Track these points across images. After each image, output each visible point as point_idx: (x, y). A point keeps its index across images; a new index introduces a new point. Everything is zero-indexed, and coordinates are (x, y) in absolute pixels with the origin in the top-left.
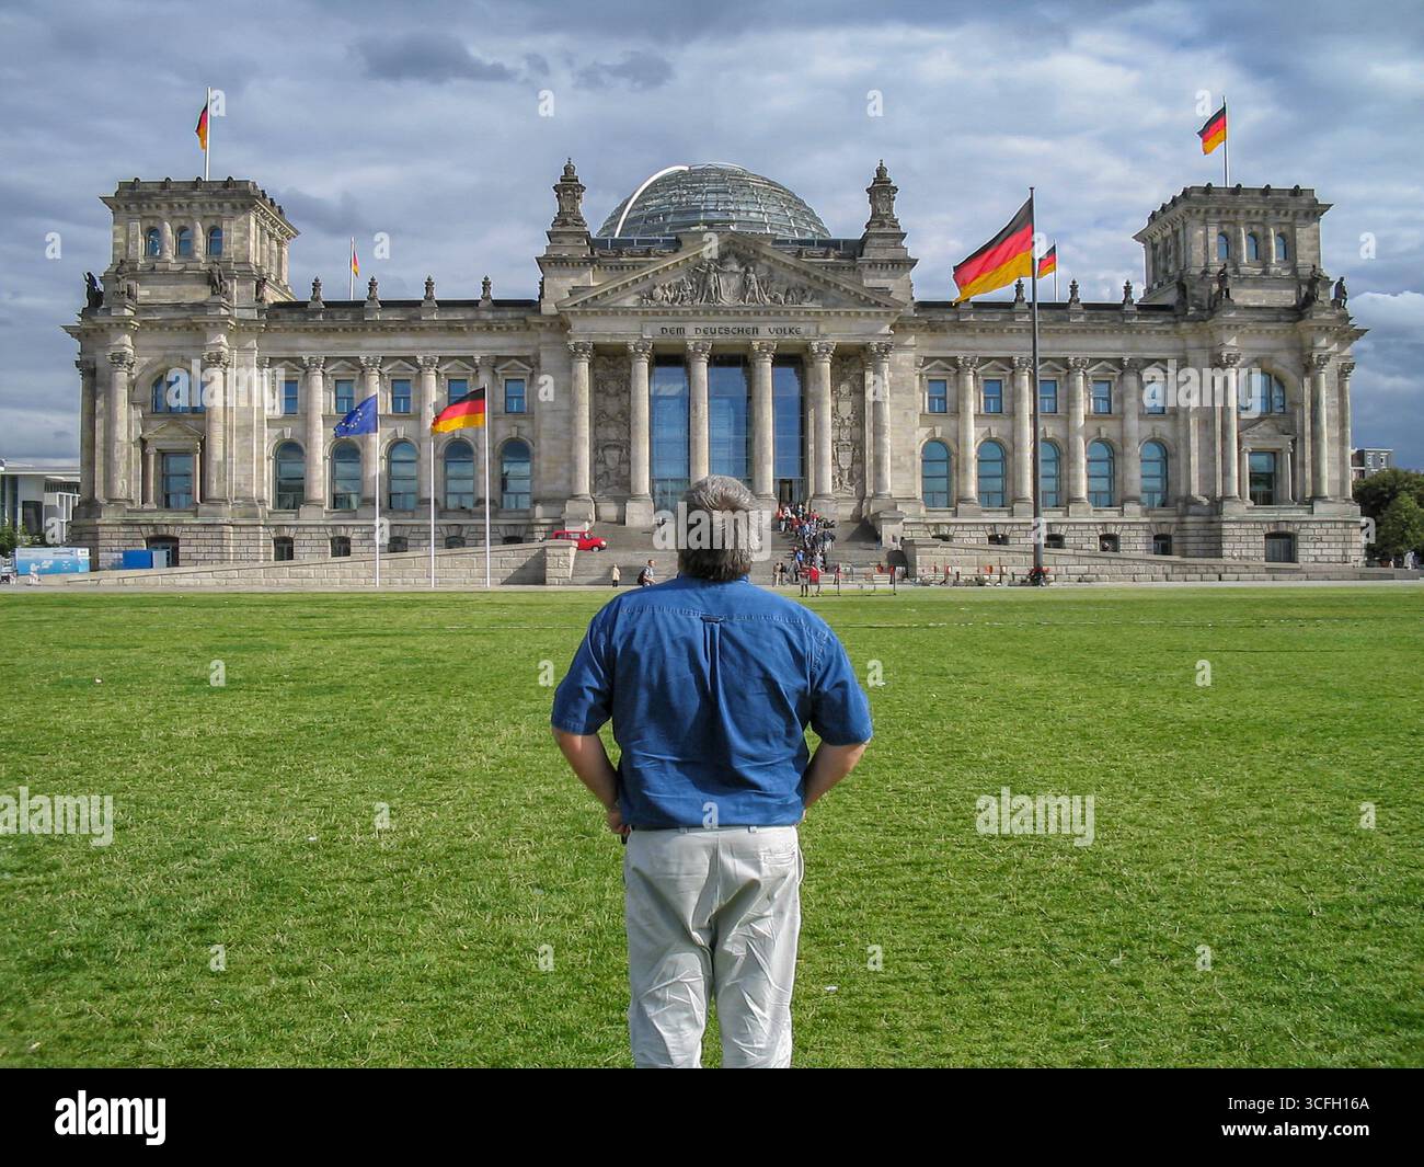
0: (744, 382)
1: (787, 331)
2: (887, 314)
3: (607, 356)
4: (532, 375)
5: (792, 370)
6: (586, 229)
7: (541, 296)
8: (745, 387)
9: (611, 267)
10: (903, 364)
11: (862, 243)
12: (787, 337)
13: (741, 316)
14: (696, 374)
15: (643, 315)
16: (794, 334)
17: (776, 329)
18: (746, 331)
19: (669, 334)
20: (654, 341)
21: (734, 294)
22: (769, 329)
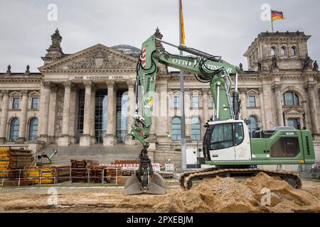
4: (40, 96)
12: (118, 79)
13: (102, 72)
14: (86, 92)
15: (69, 72)
16: (121, 78)
17: (115, 77)
18: (104, 78)
19: (77, 79)
20: (72, 81)
21: (100, 65)
22: (112, 77)
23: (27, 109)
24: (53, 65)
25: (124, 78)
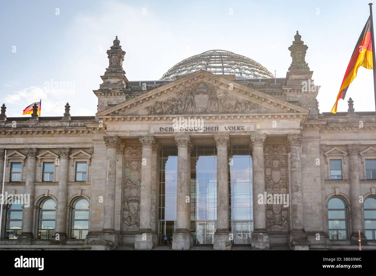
1: (236, 128)
2: (298, 116)
3: (132, 147)
4: (91, 159)
10: (312, 149)
11: (286, 80)
12: (237, 131)
13: (207, 119)
14: (180, 155)
15: (149, 120)
16: (240, 130)
17: (229, 127)
18: (211, 129)
19: (164, 131)
20: (155, 135)
21: (203, 106)
22: (225, 127)
23: (68, 181)
24: (123, 108)
25: (246, 130)
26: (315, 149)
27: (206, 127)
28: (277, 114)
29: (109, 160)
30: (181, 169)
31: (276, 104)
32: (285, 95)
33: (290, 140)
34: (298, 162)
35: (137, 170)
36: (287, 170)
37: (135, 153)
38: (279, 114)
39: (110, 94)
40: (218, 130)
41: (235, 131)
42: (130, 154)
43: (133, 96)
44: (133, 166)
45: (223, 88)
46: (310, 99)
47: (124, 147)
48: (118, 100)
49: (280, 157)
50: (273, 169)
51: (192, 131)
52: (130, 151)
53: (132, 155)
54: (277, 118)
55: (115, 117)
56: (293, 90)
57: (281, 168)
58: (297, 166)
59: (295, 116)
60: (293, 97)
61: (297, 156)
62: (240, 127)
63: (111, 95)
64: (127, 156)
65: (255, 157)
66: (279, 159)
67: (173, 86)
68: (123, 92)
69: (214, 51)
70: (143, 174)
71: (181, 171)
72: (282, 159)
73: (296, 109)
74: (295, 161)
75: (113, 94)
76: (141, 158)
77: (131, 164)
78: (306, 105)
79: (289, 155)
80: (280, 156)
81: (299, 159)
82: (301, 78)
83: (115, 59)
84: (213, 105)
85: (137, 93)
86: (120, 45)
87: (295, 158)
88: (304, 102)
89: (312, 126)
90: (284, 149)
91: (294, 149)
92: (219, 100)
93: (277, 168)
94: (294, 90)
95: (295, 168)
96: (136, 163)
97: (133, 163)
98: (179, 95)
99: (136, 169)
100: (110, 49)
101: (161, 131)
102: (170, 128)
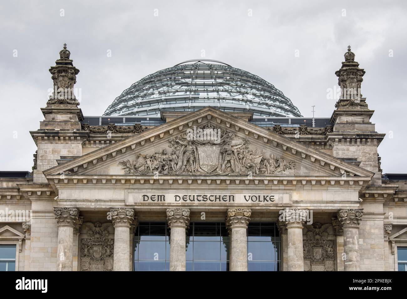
0: (224, 249)
1: (262, 199)
2: (356, 182)
3: (93, 223)
4: (23, 240)
5: (269, 238)
6: (79, 107)
7: (35, 168)
8: (225, 254)
9: (100, 141)
10: (373, 231)
11: (332, 121)
12: (262, 203)
13: (218, 184)
14: (175, 239)
15: (126, 183)
16: (268, 201)
17: (251, 197)
18: (223, 198)
19: (150, 201)
20: (136, 207)
21: (211, 164)
22: (245, 196)
24: (85, 163)
25: (277, 201)
26: (376, 231)
27: (216, 196)
28: (325, 178)
29: (63, 244)
30: (177, 261)
31: (323, 164)
32: (330, 145)
33: (344, 219)
34: (355, 253)
35: (101, 260)
36: (335, 263)
37: (99, 233)
38: (327, 179)
39: (57, 138)
40: (233, 201)
41: (259, 202)
42: (90, 234)
43: (92, 142)
44: (95, 253)
45: (241, 136)
46: (370, 154)
47: (82, 223)
48: (70, 148)
49: (325, 242)
50: (313, 261)
51: (193, 202)
52: (90, 229)
53: (94, 236)
54: (325, 185)
55: (74, 177)
56: (344, 140)
57: (325, 259)
58: (354, 259)
59: (351, 183)
60: (344, 150)
61: (353, 244)
62: (268, 196)
63: (59, 139)
64: (85, 237)
65: (290, 244)
66: (323, 245)
67: (165, 130)
68: (78, 135)
69: (199, 61)
70: (117, 267)
71: (176, 263)
72: (328, 246)
73: (353, 172)
74: (350, 251)
75: (62, 138)
76: (107, 240)
77: (91, 251)
78: (364, 162)
79: (340, 240)
80: (324, 240)
81: (356, 247)
82: (355, 120)
83: (63, 81)
84: (227, 161)
85: (100, 137)
86: (70, 59)
87: (350, 246)
88: (360, 158)
89: (372, 195)
90: (330, 231)
91: (350, 233)
92: (236, 154)
93: (320, 260)
94: (346, 139)
95: (351, 261)
96: (99, 249)
97: (95, 248)
98: (173, 145)
99: (99, 259)
100: (55, 65)
101: (144, 200)
102: (158, 196)
